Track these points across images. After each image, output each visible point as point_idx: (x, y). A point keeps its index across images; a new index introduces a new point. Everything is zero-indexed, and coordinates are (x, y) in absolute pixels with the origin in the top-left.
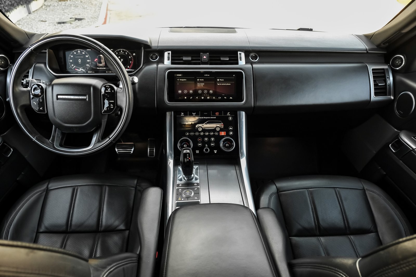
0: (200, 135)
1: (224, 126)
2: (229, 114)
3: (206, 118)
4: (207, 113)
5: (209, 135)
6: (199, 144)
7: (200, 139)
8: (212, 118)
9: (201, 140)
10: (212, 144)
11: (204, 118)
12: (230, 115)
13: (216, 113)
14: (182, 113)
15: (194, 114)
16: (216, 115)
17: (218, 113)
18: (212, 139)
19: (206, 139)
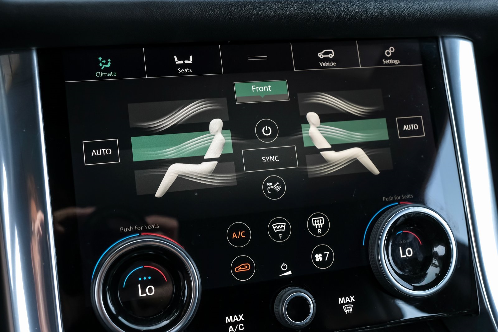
2: (393, 57)
4: (264, 58)
6: (240, 269)
7: (242, 228)
9: (247, 234)
10: (319, 257)
12: (396, 62)
13: (320, 54)
14: (102, 62)
15: (181, 62)
16: (323, 65)
17: (331, 56)
18: (317, 220)
19: (281, 228)
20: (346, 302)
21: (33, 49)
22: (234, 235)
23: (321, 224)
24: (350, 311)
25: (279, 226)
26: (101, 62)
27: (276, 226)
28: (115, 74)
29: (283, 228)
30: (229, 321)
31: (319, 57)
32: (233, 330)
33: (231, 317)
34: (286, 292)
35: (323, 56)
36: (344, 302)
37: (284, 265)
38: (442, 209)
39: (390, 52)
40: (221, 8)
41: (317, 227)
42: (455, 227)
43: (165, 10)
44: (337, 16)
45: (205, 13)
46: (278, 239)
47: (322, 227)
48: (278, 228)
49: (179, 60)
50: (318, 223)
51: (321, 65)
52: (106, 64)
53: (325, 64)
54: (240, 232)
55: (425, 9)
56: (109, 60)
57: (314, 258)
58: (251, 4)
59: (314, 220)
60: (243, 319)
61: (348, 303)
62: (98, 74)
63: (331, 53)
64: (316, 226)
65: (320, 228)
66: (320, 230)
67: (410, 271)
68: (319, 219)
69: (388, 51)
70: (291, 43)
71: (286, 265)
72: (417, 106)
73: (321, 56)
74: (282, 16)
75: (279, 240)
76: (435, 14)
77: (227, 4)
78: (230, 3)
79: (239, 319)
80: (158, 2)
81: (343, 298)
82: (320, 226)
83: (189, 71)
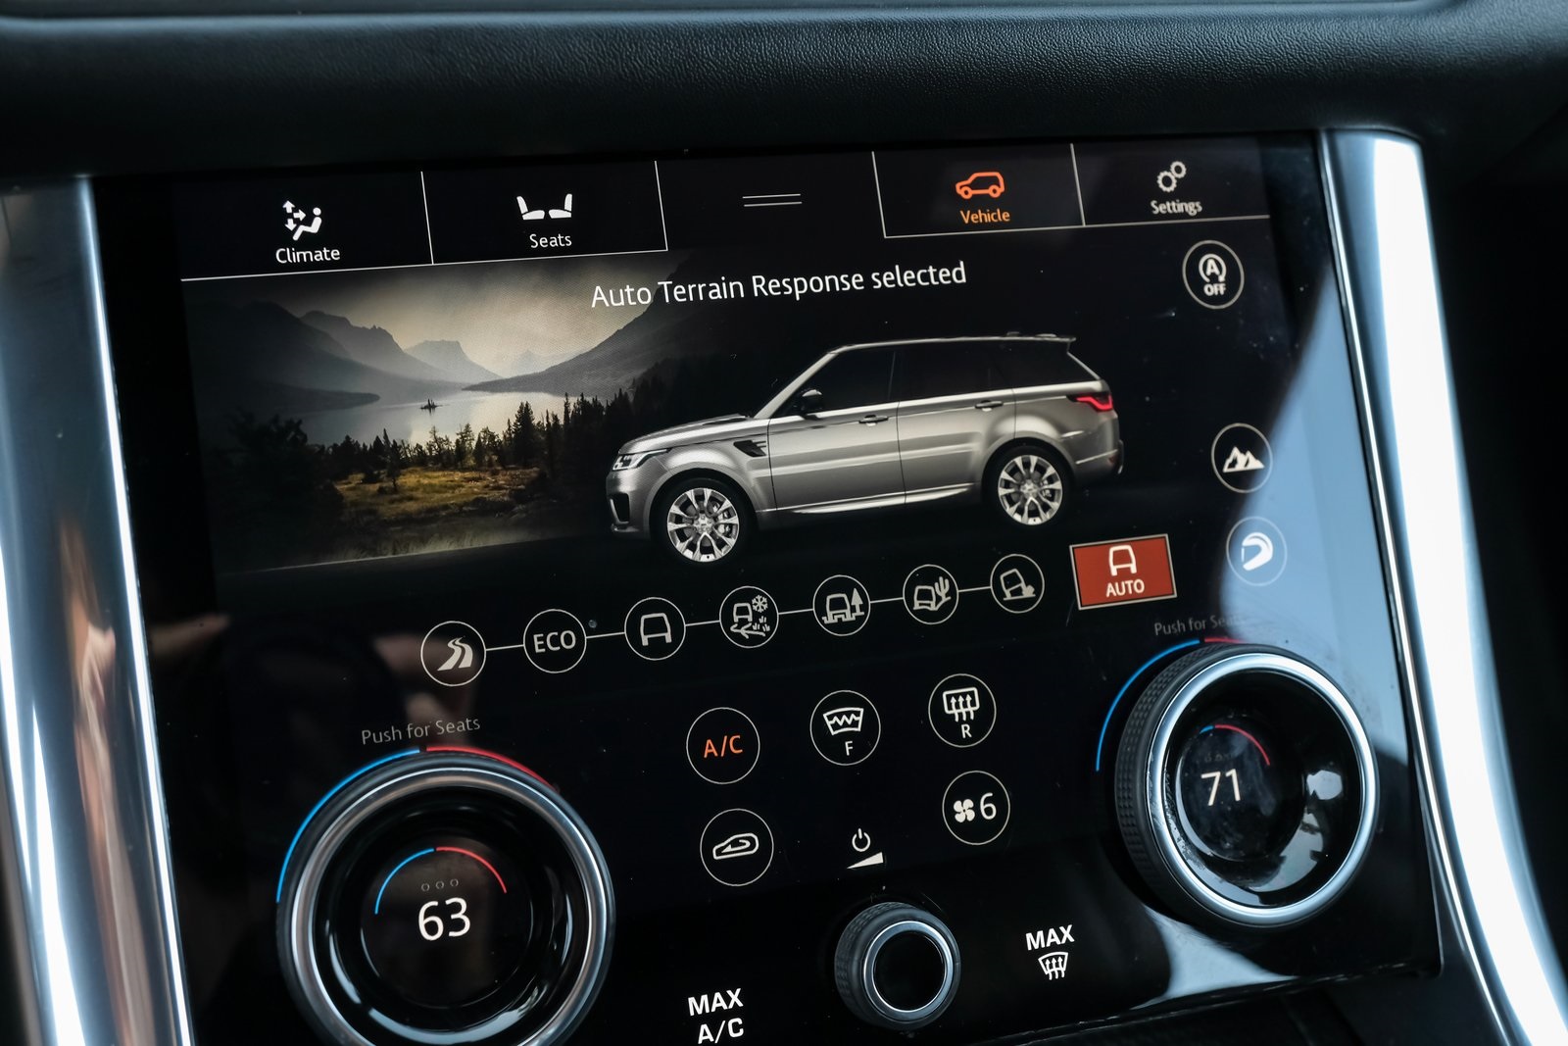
0: (708, 646)
1: (1124, 428)
2: (1183, 193)
3: (798, 287)
4: (791, 199)
5: (888, 622)
6: (728, 850)
7: (731, 724)
8: (907, 278)
9: (747, 743)
10: (964, 811)
11: (759, 285)
12: (1192, 208)
13: (961, 187)
14: (296, 215)
15: (539, 215)
16: (972, 218)
17: (995, 191)
18: (956, 696)
19: (849, 722)
20: (1048, 945)
21: (80, 179)
22: (710, 748)
23: (971, 709)
24: (1060, 972)
25: (844, 717)
26: (291, 216)
27: (836, 719)
28: (335, 254)
29: (855, 724)
30: (700, 1011)
31: (960, 196)
32: (710, 1037)
33: (704, 998)
34: (870, 921)
35: (972, 192)
36: (1043, 946)
37: (861, 837)
38: (1330, 657)
39: (1173, 178)
40: (666, 48)
41: (957, 719)
42: (1368, 709)
43: (493, 55)
44: (1019, 71)
45: (617, 62)
46: (842, 757)
47: (972, 717)
48: (841, 723)
49: (531, 209)
50: (962, 705)
51: (967, 221)
52: (308, 221)
53: (978, 217)
54: (726, 737)
55: (1285, 47)
56: (317, 211)
57: (952, 813)
58: (757, 35)
59: (949, 697)
60: (740, 1004)
61: (1054, 947)
62: (283, 256)
63: (994, 181)
64: (953, 715)
65: (968, 721)
66: (966, 728)
67: (1236, 847)
68: (964, 695)
69: (1165, 173)
70: (873, 153)
71: (866, 835)
72: (1255, 345)
73: (966, 193)
74: (850, 70)
75: (845, 759)
76: (1315, 62)
77: (683, 36)
78: (694, 30)
79: (728, 1004)
80: (472, 30)
81: (1040, 934)
82: (968, 713)
83: (564, 241)
